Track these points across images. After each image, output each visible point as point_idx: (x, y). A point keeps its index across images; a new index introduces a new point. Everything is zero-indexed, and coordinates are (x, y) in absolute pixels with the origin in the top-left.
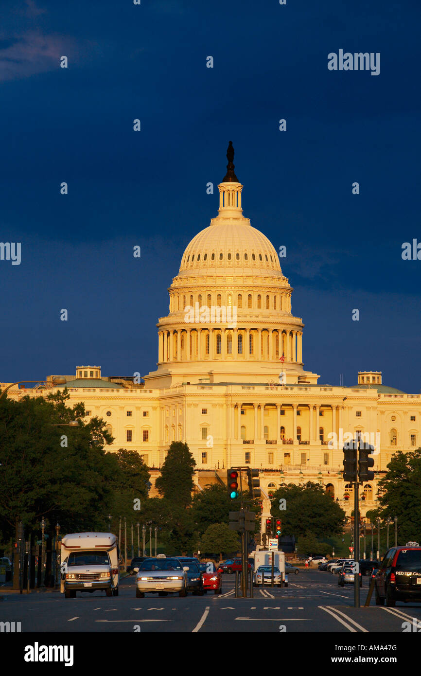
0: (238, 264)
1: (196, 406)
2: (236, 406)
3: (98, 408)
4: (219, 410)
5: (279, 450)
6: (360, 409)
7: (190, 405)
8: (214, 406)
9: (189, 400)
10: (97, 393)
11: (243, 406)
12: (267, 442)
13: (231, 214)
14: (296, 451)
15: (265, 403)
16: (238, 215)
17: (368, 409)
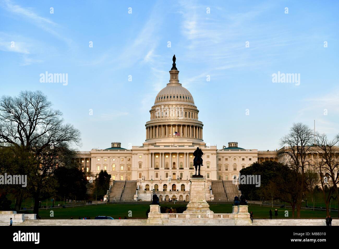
0: (174, 100)
1: (137, 154)
2: (152, 154)
3: (109, 157)
4: (146, 156)
5: (170, 172)
6: (208, 154)
7: (134, 154)
8: (144, 154)
9: (133, 152)
10: (109, 151)
11: (156, 154)
12: (165, 169)
13: (174, 82)
14: (178, 172)
15: (164, 152)
16: (176, 82)
17: (212, 154)
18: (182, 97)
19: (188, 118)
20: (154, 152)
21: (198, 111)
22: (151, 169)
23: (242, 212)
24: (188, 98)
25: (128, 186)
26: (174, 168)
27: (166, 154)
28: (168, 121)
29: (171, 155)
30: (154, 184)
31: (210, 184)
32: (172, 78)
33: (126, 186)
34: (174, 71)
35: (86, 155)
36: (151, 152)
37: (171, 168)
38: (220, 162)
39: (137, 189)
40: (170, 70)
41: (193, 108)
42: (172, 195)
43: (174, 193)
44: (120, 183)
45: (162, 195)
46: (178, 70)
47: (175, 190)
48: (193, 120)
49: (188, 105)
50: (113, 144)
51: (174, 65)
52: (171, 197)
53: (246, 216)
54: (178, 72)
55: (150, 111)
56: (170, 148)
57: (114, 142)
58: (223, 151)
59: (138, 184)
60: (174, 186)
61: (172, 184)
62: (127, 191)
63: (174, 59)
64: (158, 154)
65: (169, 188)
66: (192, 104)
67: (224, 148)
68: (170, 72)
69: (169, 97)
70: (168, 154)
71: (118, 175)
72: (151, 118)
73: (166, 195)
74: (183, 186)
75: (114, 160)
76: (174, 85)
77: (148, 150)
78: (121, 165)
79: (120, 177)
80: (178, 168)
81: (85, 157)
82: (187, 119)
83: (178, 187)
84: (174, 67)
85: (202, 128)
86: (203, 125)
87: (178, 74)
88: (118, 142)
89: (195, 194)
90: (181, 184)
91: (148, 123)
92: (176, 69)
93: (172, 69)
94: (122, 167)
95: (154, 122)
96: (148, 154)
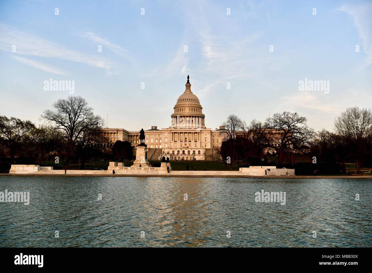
0: (187, 101)
1: (164, 133)
2: (173, 133)
3: (149, 135)
4: (170, 134)
5: (183, 143)
6: (206, 133)
7: (162, 133)
8: (168, 133)
9: (162, 132)
10: (149, 131)
11: (175, 133)
12: (180, 141)
13: (188, 91)
14: (188, 144)
15: (180, 132)
16: (189, 91)
17: (208, 133)
18: (192, 100)
19: (193, 112)
20: (174, 132)
21: (202, 108)
22: (172, 141)
23: (163, 166)
24: (196, 100)
25: (157, 152)
26: (186, 141)
27: (181, 133)
28: (184, 114)
29: (184, 133)
30: (172, 150)
31: (205, 150)
32: (187, 88)
33: (156, 152)
34: (188, 85)
35: (136, 133)
36: (172, 131)
37: (183, 141)
38: (214, 138)
39: (161, 153)
40: (186, 84)
41: (199, 106)
42: (182, 157)
43: (184, 156)
44: (152, 150)
45: (176, 156)
46: (190, 84)
47: (184, 154)
48: (199, 113)
49: (196, 105)
50: (152, 127)
51: (188, 81)
52: (181, 157)
53: (164, 169)
54: (191, 85)
55: (174, 108)
56: (183, 129)
57: (153, 126)
58: (216, 132)
59: (163, 150)
60: (184, 152)
61: (183, 150)
62: (156, 154)
63: (188, 77)
64: (176, 133)
65: (181, 152)
66: (198, 104)
67: (217, 129)
68: (186, 85)
69: (185, 100)
70: (182, 133)
71: (155, 145)
72: (174, 112)
73: (178, 157)
74: (189, 151)
75: (152, 136)
76: (188, 93)
77: (171, 131)
78: (156, 139)
79: (155, 146)
80: (188, 141)
81: (136, 134)
82: (195, 113)
83: (186, 152)
84: (188, 82)
85: (204, 118)
86: (205, 116)
87: (190, 86)
88: (155, 126)
89: (139, 156)
90: (188, 150)
91: (173, 115)
92: (189, 83)
93: (187, 83)
94: (157, 141)
95: (175, 114)
96: (170, 133)
